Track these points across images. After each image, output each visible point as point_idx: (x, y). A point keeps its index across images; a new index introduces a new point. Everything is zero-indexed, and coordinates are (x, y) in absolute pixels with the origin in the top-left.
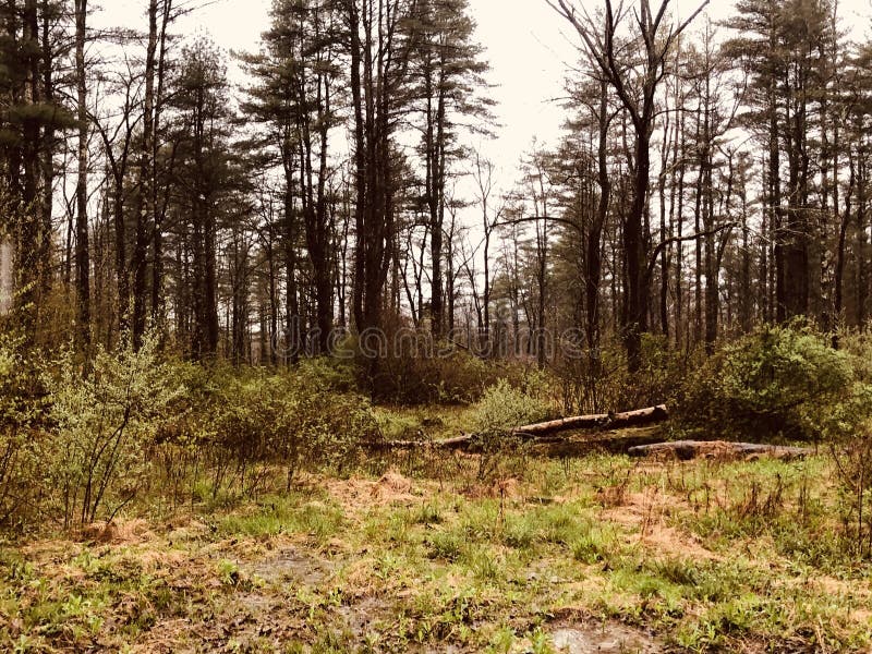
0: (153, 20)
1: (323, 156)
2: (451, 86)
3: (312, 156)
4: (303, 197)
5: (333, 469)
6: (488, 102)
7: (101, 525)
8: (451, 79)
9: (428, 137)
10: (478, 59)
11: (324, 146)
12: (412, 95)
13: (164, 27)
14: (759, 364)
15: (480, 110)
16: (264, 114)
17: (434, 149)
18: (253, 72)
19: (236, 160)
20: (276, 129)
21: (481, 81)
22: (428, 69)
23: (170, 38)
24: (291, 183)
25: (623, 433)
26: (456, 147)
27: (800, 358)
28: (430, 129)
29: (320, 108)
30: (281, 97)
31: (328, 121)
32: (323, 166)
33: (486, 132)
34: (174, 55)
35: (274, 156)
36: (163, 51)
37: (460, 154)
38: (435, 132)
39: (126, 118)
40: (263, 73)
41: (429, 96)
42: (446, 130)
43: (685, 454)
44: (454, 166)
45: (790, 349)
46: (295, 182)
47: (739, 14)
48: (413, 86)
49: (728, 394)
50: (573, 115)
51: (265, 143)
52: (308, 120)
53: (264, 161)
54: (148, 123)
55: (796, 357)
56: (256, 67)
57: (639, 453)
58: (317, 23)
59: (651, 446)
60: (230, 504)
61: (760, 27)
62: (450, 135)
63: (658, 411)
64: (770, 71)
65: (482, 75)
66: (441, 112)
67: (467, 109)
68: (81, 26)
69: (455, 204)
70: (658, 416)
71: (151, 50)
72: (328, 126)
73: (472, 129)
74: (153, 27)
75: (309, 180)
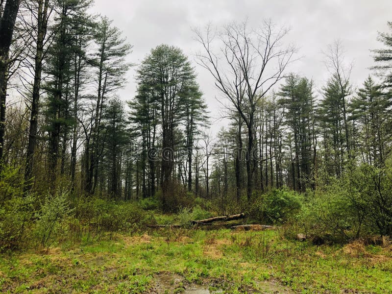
0: (99, 93)
1: (154, 133)
2: (194, 112)
3: (151, 133)
4: (148, 146)
5: (130, 233)
6: (206, 117)
7: (45, 249)
8: (195, 110)
9: (187, 128)
10: (203, 104)
11: (155, 130)
12: (182, 115)
13: (103, 95)
14: (272, 200)
15: (204, 120)
16: (136, 121)
17: (190, 132)
18: (133, 108)
19: (127, 134)
20: (140, 125)
21: (204, 111)
22: (188, 107)
23: (105, 98)
24: (145, 142)
25: (230, 222)
26: (196, 130)
27: (283, 199)
28: (188, 125)
29: (154, 119)
30: (142, 115)
31: (157, 122)
32: (154, 136)
33: (206, 126)
34: (106, 103)
35: (139, 133)
36: (102, 102)
37: (198, 133)
38: (190, 126)
39: (91, 122)
40: (136, 108)
41: (188, 115)
42: (193, 126)
43: (247, 229)
44: (196, 137)
45: (281, 196)
46: (146, 141)
47: (282, 91)
48: (183, 112)
49: (263, 210)
50: (234, 121)
51: (136, 129)
52: (150, 122)
53: (136, 135)
54: (96, 124)
55: (282, 198)
56: (134, 106)
57: (234, 228)
58: (153, 93)
59: (237, 226)
60: (92, 243)
61: (289, 95)
62: (195, 127)
63: (242, 215)
64: (293, 108)
65: (204, 109)
66: (192, 120)
67: (200, 119)
68: (76, 94)
69: (197, 148)
70: (241, 217)
71: (98, 102)
72: (156, 124)
73: (202, 125)
74: (99, 95)
75: (150, 141)
